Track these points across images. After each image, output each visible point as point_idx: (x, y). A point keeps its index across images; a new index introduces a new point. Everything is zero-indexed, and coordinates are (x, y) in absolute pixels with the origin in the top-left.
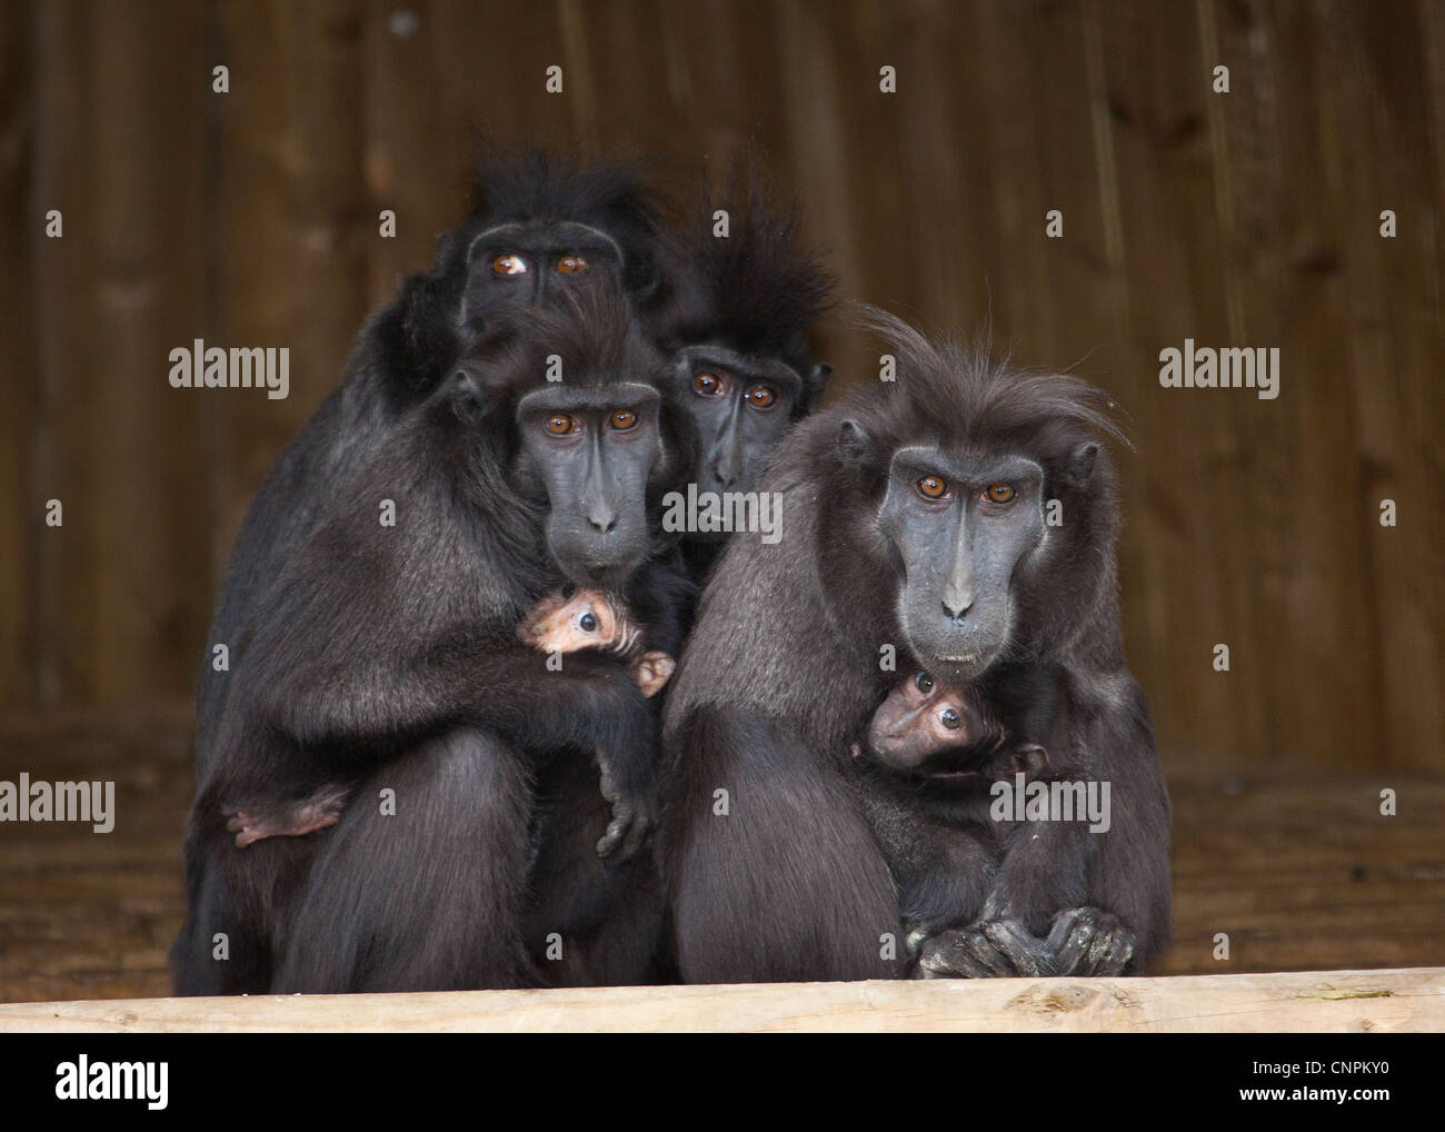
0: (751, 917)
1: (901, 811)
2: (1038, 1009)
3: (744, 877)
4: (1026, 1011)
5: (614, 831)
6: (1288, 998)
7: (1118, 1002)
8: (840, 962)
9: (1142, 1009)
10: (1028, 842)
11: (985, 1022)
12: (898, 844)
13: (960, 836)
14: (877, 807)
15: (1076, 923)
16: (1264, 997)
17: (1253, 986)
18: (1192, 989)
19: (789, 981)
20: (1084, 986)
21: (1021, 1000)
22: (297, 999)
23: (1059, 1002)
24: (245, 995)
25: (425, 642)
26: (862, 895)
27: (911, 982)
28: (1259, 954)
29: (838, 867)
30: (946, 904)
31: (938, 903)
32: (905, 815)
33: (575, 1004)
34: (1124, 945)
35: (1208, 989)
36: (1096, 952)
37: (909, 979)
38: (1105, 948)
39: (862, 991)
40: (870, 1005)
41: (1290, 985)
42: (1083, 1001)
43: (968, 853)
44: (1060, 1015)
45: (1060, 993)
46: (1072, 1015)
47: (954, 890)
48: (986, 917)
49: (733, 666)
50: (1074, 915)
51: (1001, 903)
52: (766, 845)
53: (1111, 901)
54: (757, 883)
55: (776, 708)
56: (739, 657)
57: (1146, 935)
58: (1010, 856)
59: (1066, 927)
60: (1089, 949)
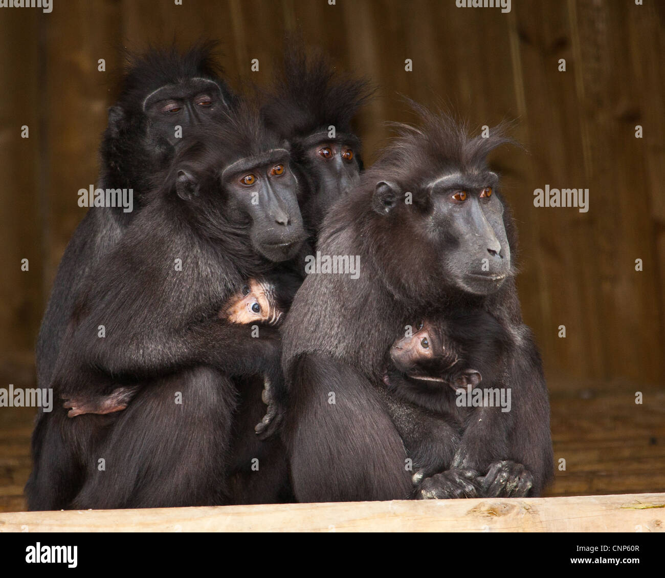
0: (330, 467)
1: (407, 409)
2: (484, 515)
3: (326, 447)
4: (477, 516)
5: (266, 420)
6: (617, 508)
7: (526, 511)
8: (377, 491)
9: (539, 515)
10: (476, 423)
11: (456, 522)
12: (406, 427)
13: (440, 422)
14: (394, 407)
15: (500, 471)
16: (604, 508)
17: (597, 502)
18: (566, 504)
19: (351, 501)
20: (508, 502)
21: (474, 510)
22: (90, 512)
23: (494, 511)
24: (62, 510)
25: (182, 320)
26: (387, 455)
27: (416, 501)
28: (601, 485)
29: (375, 440)
30: (433, 459)
31: (428, 458)
32: (408, 411)
33: (238, 514)
34: (526, 482)
35: (574, 504)
36: (510, 486)
37: (414, 499)
38: (515, 484)
39: (390, 506)
40: (394, 513)
41: (617, 501)
42: (507, 511)
43: (445, 431)
44: (495, 518)
45: (496, 507)
46: (502, 518)
47: (437, 450)
48: (455, 464)
49: (315, 331)
50: (499, 466)
51: (463, 456)
52: (337, 429)
53: (521, 456)
54: (332, 449)
55: (340, 351)
56: (317, 326)
57: (539, 475)
58: (467, 432)
59: (495, 472)
60: (506, 484)
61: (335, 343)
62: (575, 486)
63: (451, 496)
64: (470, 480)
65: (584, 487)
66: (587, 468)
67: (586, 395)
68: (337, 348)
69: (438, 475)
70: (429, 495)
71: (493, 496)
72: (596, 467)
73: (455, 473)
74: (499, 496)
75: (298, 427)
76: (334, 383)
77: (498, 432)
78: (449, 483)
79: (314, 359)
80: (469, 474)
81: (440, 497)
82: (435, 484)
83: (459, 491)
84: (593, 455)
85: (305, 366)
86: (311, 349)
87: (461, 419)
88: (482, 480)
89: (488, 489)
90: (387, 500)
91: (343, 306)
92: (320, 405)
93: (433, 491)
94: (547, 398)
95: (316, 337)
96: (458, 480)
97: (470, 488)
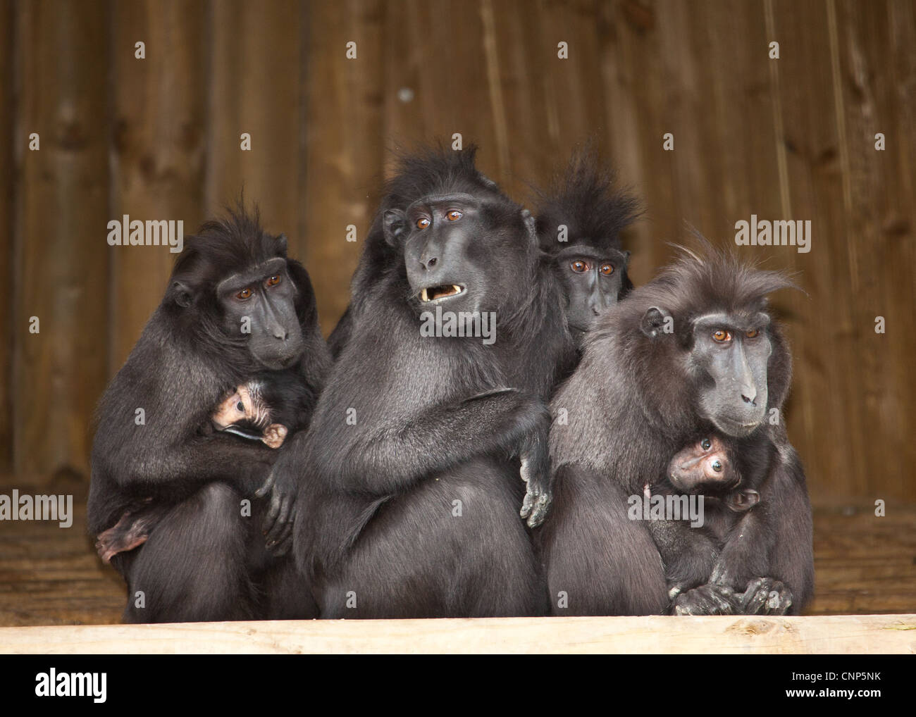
2: (743, 633)
3: (583, 559)
4: (735, 633)
6: (879, 629)
7: (786, 629)
8: (633, 606)
9: (799, 634)
10: (737, 538)
11: (713, 639)
12: (666, 540)
15: (759, 589)
16: (866, 628)
17: (859, 622)
18: (827, 623)
20: (767, 620)
21: (733, 628)
22: (343, 622)
23: (753, 629)
26: (645, 570)
27: (671, 617)
28: (863, 604)
29: (632, 554)
30: (691, 574)
31: (686, 573)
34: (785, 600)
35: (835, 623)
39: (647, 622)
40: (651, 630)
41: (880, 622)
42: (767, 629)
43: (704, 546)
44: (754, 636)
45: (755, 624)
46: (761, 636)
47: (695, 566)
48: (713, 579)
49: (578, 440)
50: (759, 583)
51: (722, 571)
52: (594, 540)
53: (781, 573)
54: (590, 562)
55: (599, 463)
56: (581, 435)
57: (799, 594)
58: (727, 547)
59: (754, 590)
60: (765, 603)
61: (596, 453)
62: (836, 605)
63: (706, 613)
64: (725, 597)
65: (846, 606)
66: (849, 587)
67: (849, 512)
68: (597, 458)
69: (693, 590)
70: (683, 611)
71: (751, 614)
72: (857, 586)
73: (710, 589)
74: (757, 614)
75: (555, 538)
76: (593, 495)
77: (758, 550)
78: (704, 599)
79: (574, 470)
80: (725, 591)
81: (695, 614)
82: (690, 600)
83: (714, 609)
84: (856, 573)
85: (565, 475)
86: (573, 460)
87: (722, 534)
88: (740, 596)
89: (747, 607)
90: (644, 615)
91: (605, 416)
92: (578, 516)
93: (688, 608)
94: (810, 516)
95: (579, 446)
96: (713, 597)
97: (725, 605)
